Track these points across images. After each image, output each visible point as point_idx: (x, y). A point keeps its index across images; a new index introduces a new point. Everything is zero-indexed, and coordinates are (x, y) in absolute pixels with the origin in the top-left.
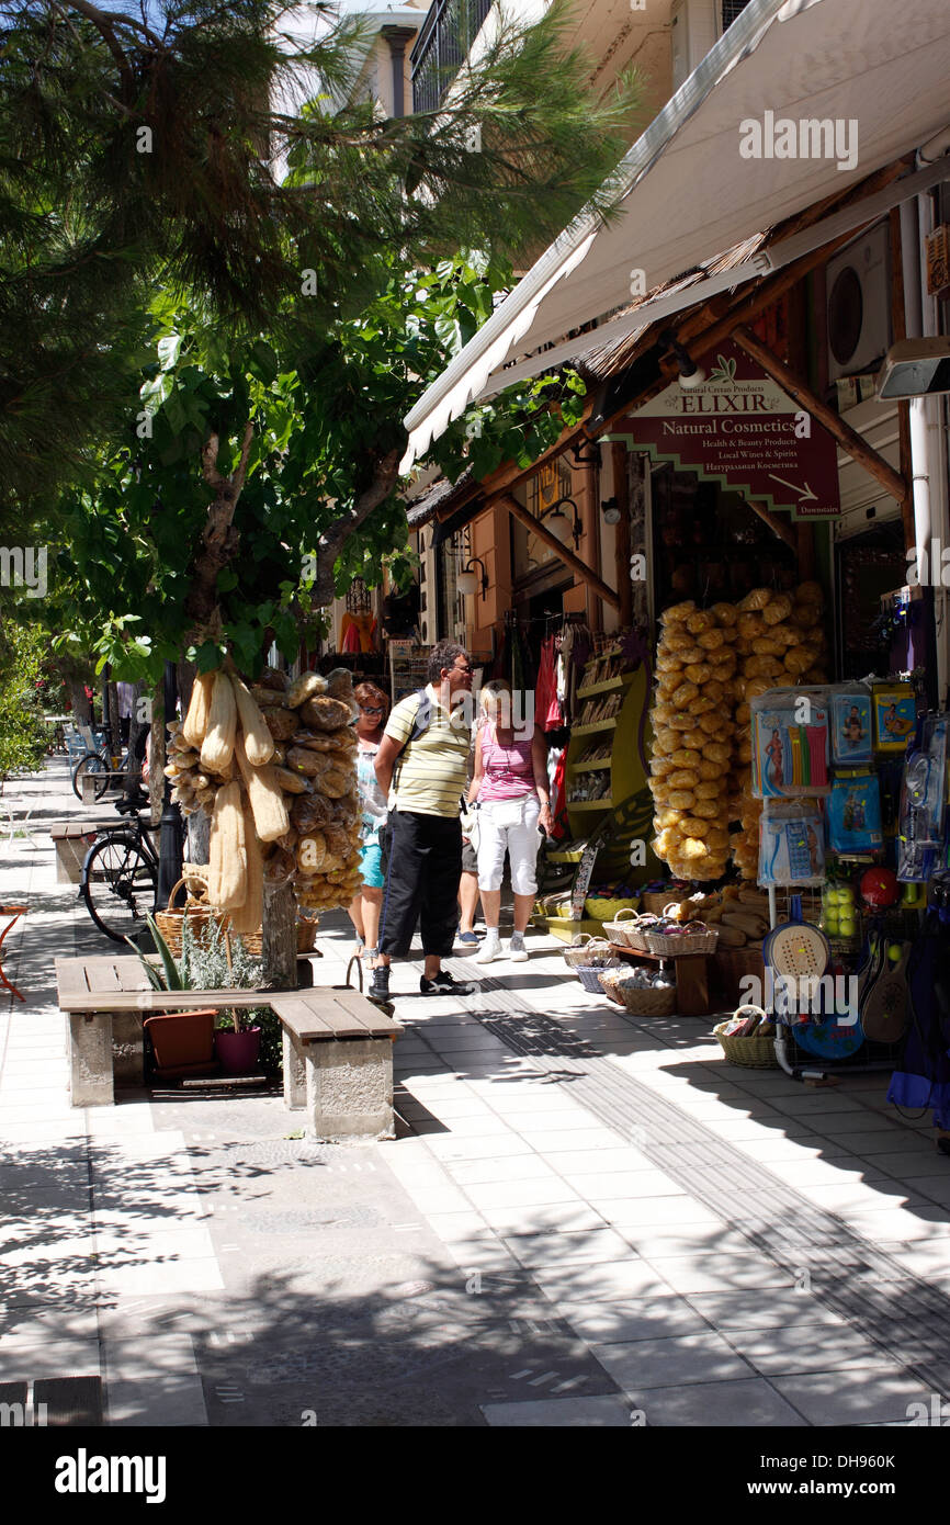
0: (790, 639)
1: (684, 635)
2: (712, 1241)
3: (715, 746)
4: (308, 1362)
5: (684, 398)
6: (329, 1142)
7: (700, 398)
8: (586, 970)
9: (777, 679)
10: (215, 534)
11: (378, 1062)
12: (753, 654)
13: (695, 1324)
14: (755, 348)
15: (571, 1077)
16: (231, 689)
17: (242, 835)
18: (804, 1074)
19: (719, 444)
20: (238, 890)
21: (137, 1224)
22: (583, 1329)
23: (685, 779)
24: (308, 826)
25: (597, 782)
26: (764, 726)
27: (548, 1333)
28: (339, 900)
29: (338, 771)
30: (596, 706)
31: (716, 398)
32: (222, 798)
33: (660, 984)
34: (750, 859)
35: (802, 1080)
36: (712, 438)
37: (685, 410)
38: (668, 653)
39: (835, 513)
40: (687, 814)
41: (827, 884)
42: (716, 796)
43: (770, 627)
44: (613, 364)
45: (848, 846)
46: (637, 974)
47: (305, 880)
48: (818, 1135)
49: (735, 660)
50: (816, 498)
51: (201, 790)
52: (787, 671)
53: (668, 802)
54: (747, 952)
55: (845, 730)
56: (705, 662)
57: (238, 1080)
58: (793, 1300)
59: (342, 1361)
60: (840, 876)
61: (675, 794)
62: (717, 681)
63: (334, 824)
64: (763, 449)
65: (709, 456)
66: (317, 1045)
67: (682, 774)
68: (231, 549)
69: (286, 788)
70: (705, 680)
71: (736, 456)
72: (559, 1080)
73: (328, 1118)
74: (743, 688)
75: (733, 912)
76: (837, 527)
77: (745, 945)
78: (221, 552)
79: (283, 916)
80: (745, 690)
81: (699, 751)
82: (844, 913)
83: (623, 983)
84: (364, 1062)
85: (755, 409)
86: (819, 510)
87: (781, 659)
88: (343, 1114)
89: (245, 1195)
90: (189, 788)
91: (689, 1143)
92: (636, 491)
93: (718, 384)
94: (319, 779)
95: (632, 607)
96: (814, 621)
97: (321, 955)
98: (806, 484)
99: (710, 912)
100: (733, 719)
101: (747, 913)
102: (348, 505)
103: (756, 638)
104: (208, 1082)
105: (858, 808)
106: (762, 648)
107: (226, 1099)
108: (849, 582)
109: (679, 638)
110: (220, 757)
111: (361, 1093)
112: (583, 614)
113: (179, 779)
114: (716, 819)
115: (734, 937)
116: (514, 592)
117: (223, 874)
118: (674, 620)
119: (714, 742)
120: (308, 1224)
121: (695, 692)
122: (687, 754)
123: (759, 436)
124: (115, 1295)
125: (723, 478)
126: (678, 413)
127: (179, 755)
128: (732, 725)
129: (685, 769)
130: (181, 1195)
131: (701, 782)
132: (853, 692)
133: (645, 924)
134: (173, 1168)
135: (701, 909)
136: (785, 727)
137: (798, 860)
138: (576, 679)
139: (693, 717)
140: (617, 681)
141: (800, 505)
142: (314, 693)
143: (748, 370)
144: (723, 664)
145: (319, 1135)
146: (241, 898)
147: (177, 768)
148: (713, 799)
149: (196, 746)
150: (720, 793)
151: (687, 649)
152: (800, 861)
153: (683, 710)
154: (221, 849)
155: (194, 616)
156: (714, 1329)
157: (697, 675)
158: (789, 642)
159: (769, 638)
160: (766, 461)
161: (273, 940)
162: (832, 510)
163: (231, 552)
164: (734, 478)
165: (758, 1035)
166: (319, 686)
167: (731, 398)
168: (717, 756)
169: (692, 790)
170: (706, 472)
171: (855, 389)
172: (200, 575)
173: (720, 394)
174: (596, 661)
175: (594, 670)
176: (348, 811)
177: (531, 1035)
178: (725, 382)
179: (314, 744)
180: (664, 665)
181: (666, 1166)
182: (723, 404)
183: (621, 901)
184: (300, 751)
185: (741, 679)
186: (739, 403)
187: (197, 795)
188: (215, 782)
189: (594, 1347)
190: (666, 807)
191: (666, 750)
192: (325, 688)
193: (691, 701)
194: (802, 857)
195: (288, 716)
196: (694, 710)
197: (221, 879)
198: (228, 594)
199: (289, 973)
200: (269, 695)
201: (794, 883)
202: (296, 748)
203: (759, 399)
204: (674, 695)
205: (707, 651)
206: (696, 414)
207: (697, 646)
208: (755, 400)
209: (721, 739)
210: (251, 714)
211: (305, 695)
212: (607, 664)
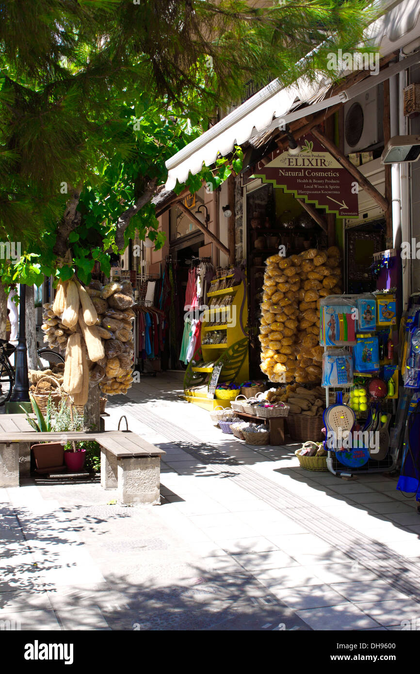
0: (326, 273)
1: (278, 269)
2: (328, 556)
3: (291, 320)
4: (160, 620)
5: (289, 159)
6: (129, 506)
7: (296, 159)
8: (224, 423)
9: (320, 291)
10: (70, 215)
11: (153, 468)
12: (308, 279)
13: (340, 599)
14: (322, 137)
15: (233, 475)
16: (77, 289)
17: (81, 359)
18: (342, 474)
19: (304, 181)
20: (78, 385)
21: (51, 547)
22: (286, 602)
23: (277, 336)
24: (113, 355)
25: (218, 336)
26: (327, 313)
27: (271, 604)
28: (121, 390)
29: (125, 329)
30: (217, 300)
31: (304, 160)
32: (71, 341)
33: (263, 430)
34: (301, 373)
35: (341, 477)
36: (302, 178)
37: (289, 165)
38: (270, 278)
39: (356, 215)
40: (277, 352)
41: (354, 387)
42: (291, 344)
43: (316, 266)
44: (262, 142)
45: (364, 369)
46: (251, 426)
47: (108, 380)
48: (358, 504)
49: (300, 282)
50: (348, 208)
51: (59, 336)
52: (324, 288)
53: (268, 346)
54: (302, 417)
55: (364, 316)
56: (287, 282)
57: (76, 475)
58: (379, 586)
59: (177, 619)
60: (360, 383)
61: (272, 343)
62: (292, 291)
63: (124, 354)
64: (324, 184)
65: (299, 187)
66: (125, 460)
67: (277, 333)
68: (77, 222)
69: (102, 337)
70: (287, 290)
71: (312, 187)
72: (228, 476)
73: (129, 495)
74: (303, 294)
75: (293, 397)
76: (347, 221)
77: (301, 413)
78: (72, 223)
79: (95, 397)
80: (305, 296)
81: (283, 323)
82: (362, 400)
83: (244, 430)
84: (147, 468)
85: (321, 165)
86: (349, 214)
87: (321, 282)
88: (136, 493)
89: (98, 532)
90: (54, 336)
91: (300, 507)
92: (239, 202)
93: (305, 153)
94: (117, 332)
95: (235, 256)
96: (337, 264)
97: (108, 415)
98: (343, 201)
99: (281, 398)
100: (298, 309)
101: (301, 398)
102: (132, 203)
103: (310, 272)
104: (62, 476)
105: (369, 352)
106: (312, 276)
107: (72, 484)
108: (351, 247)
109: (275, 270)
110: (72, 321)
111: (145, 483)
112: (210, 258)
113: (49, 331)
114: (290, 354)
115: (296, 410)
116: (170, 247)
117: (71, 377)
118: (272, 262)
119: (290, 319)
120: (133, 548)
121: (282, 296)
122: (278, 324)
123: (323, 178)
124: (53, 584)
125: (306, 197)
126: (287, 166)
127: (50, 319)
128: (298, 311)
129: (277, 331)
130: (66, 532)
131: (284, 337)
132: (368, 298)
133: (253, 402)
134: (57, 519)
135: (277, 396)
136: (337, 313)
137: (342, 375)
138: (207, 287)
139: (281, 307)
140: (231, 290)
141: (340, 211)
142: (115, 292)
143: (318, 148)
144: (295, 283)
145: (125, 502)
146: (79, 389)
147: (48, 326)
148: (289, 346)
149: (58, 316)
150: (293, 343)
151: (279, 276)
152: (342, 376)
153: (276, 304)
154: (71, 365)
155: (57, 253)
156: (350, 602)
157: (283, 288)
158: (325, 274)
159: (316, 272)
160: (325, 190)
161: (89, 408)
162: (355, 214)
163: (77, 223)
164: (311, 197)
165: (318, 456)
166: (118, 289)
167: (310, 160)
168: (292, 325)
169: (280, 341)
170: (298, 194)
171: (359, 159)
172: (61, 234)
173: (306, 158)
174: (218, 280)
175: (217, 284)
176: (130, 348)
177: (206, 454)
178: (308, 152)
179: (115, 316)
180: (267, 283)
181: (294, 519)
182: (307, 162)
183: (231, 391)
184: (109, 319)
185: (302, 291)
186: (314, 162)
187: (57, 339)
188: (67, 333)
189: (296, 611)
190: (267, 348)
191: (268, 322)
192: (120, 290)
193: (279, 300)
194: (343, 374)
195: (103, 302)
196: (282, 304)
197: (70, 380)
198: (73, 244)
199: (97, 423)
200: (94, 292)
201: (338, 386)
202: (107, 318)
203: (323, 161)
204: (272, 297)
205: (288, 277)
206: (294, 167)
207: (283, 274)
208: (321, 161)
209: (293, 317)
210: (86, 301)
211: (112, 293)
212: (224, 281)
